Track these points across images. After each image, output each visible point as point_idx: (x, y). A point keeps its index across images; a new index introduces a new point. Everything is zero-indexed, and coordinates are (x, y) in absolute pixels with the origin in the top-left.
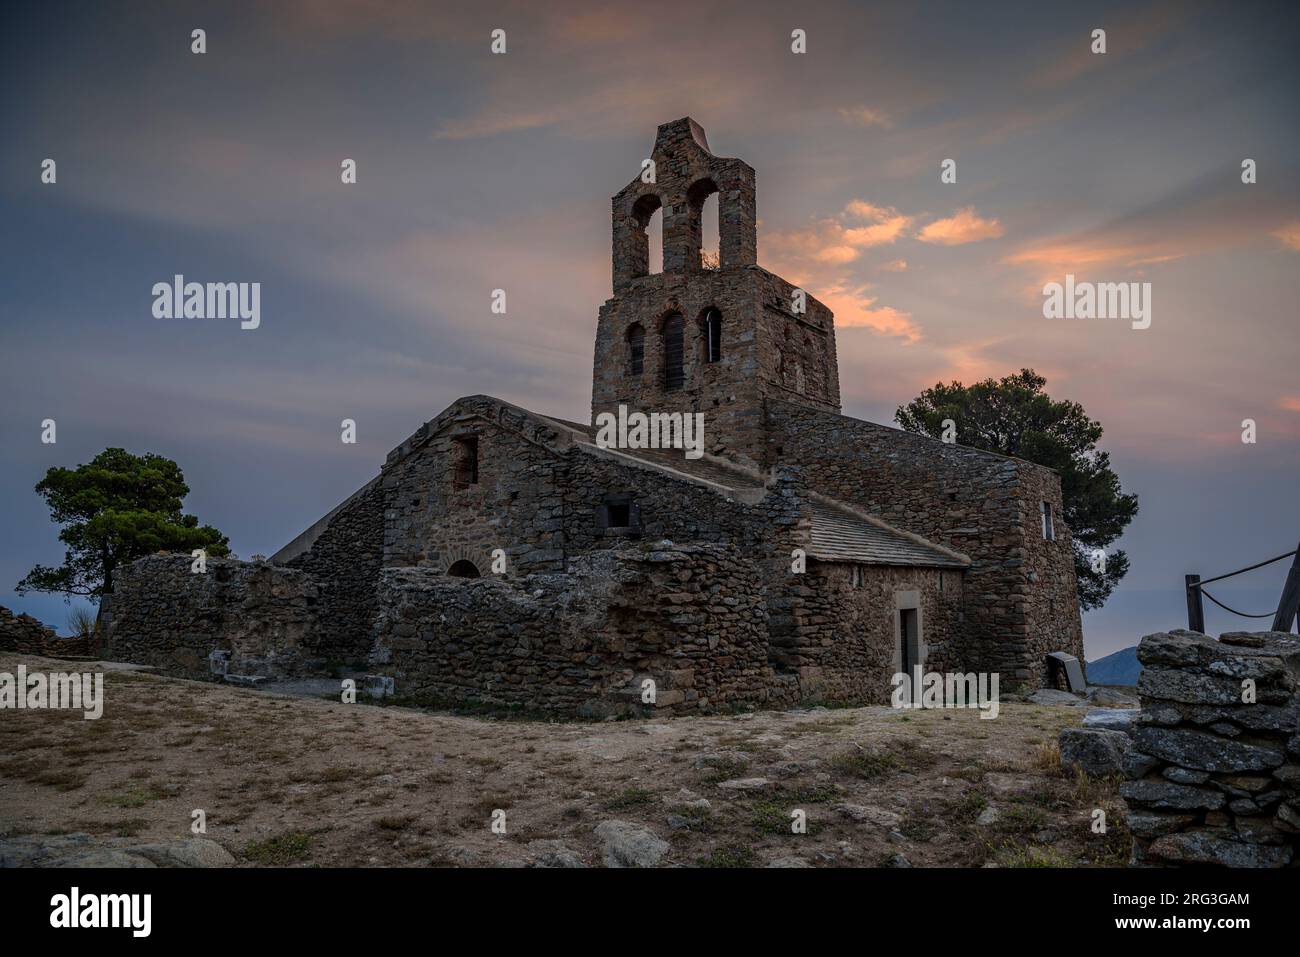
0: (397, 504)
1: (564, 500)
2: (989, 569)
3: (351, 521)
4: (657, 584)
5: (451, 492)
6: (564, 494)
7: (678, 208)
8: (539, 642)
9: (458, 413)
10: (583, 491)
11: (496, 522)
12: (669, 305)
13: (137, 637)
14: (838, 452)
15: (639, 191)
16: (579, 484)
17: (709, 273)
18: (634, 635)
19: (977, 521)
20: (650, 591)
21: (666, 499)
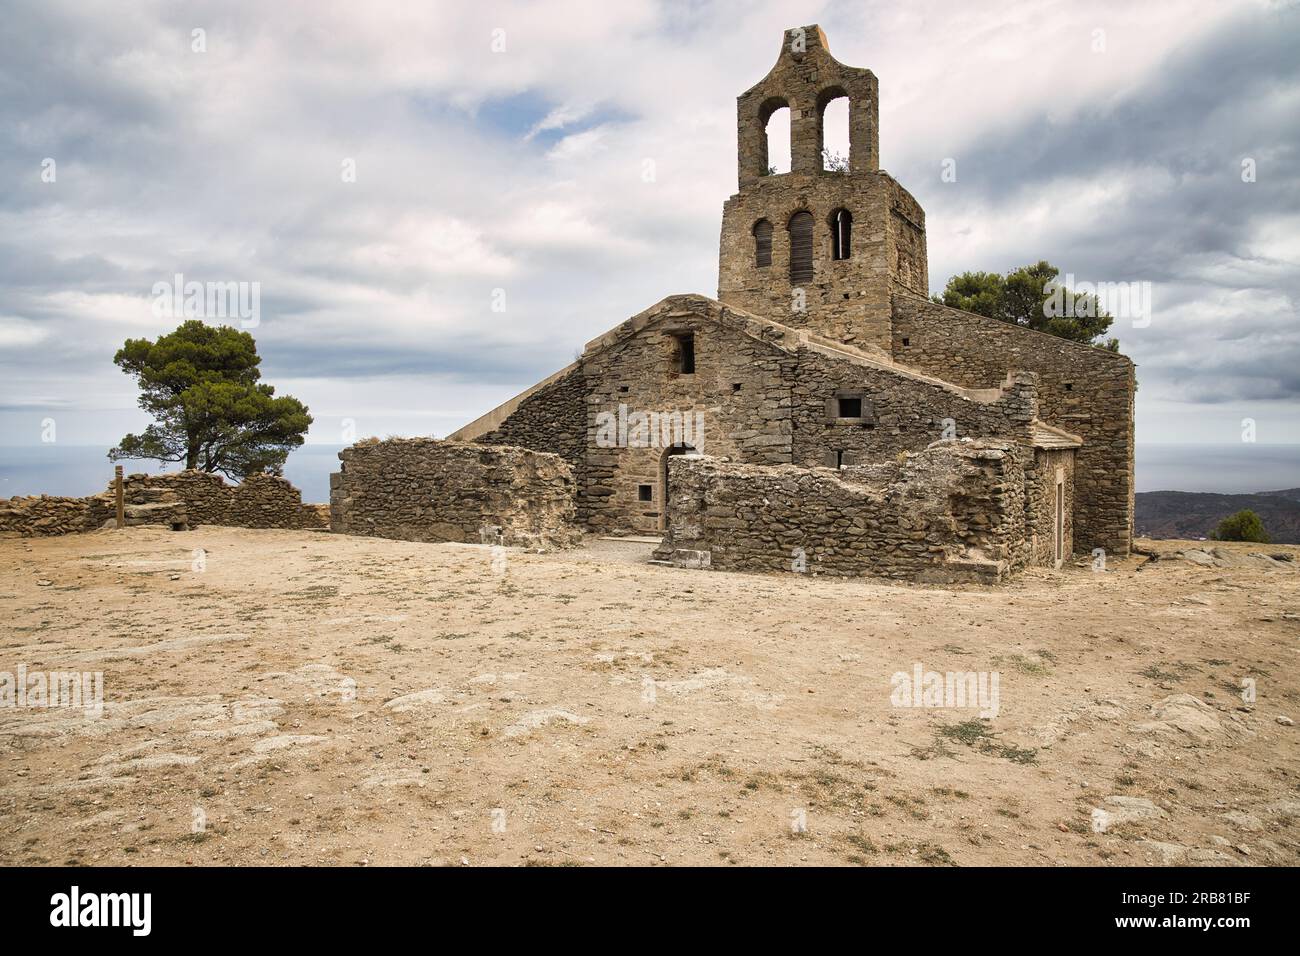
0: (602, 390)
1: (792, 393)
2: (1099, 448)
3: (545, 404)
4: (990, 477)
5: (665, 381)
6: (792, 387)
7: (807, 112)
8: (875, 523)
9: (671, 310)
10: (813, 385)
11: (718, 409)
12: (797, 204)
13: (381, 513)
14: (962, 344)
15: (765, 93)
16: (808, 379)
17: (838, 175)
18: (964, 517)
19: (1089, 408)
20: (985, 482)
21: (900, 395)
